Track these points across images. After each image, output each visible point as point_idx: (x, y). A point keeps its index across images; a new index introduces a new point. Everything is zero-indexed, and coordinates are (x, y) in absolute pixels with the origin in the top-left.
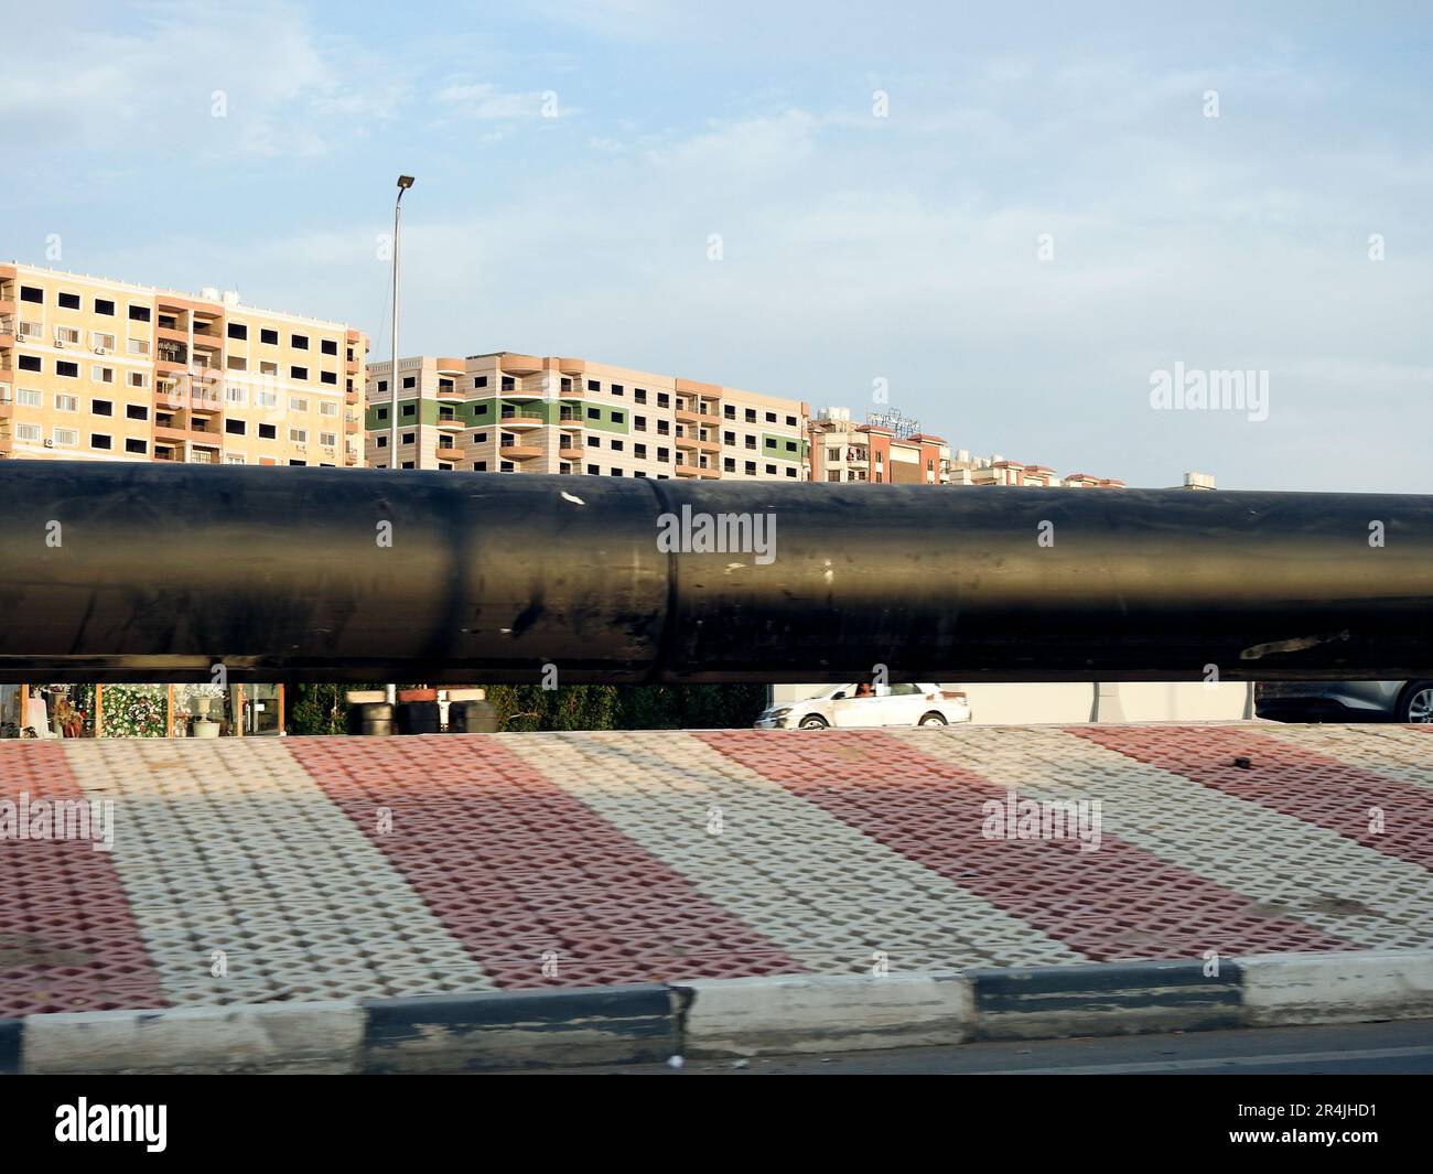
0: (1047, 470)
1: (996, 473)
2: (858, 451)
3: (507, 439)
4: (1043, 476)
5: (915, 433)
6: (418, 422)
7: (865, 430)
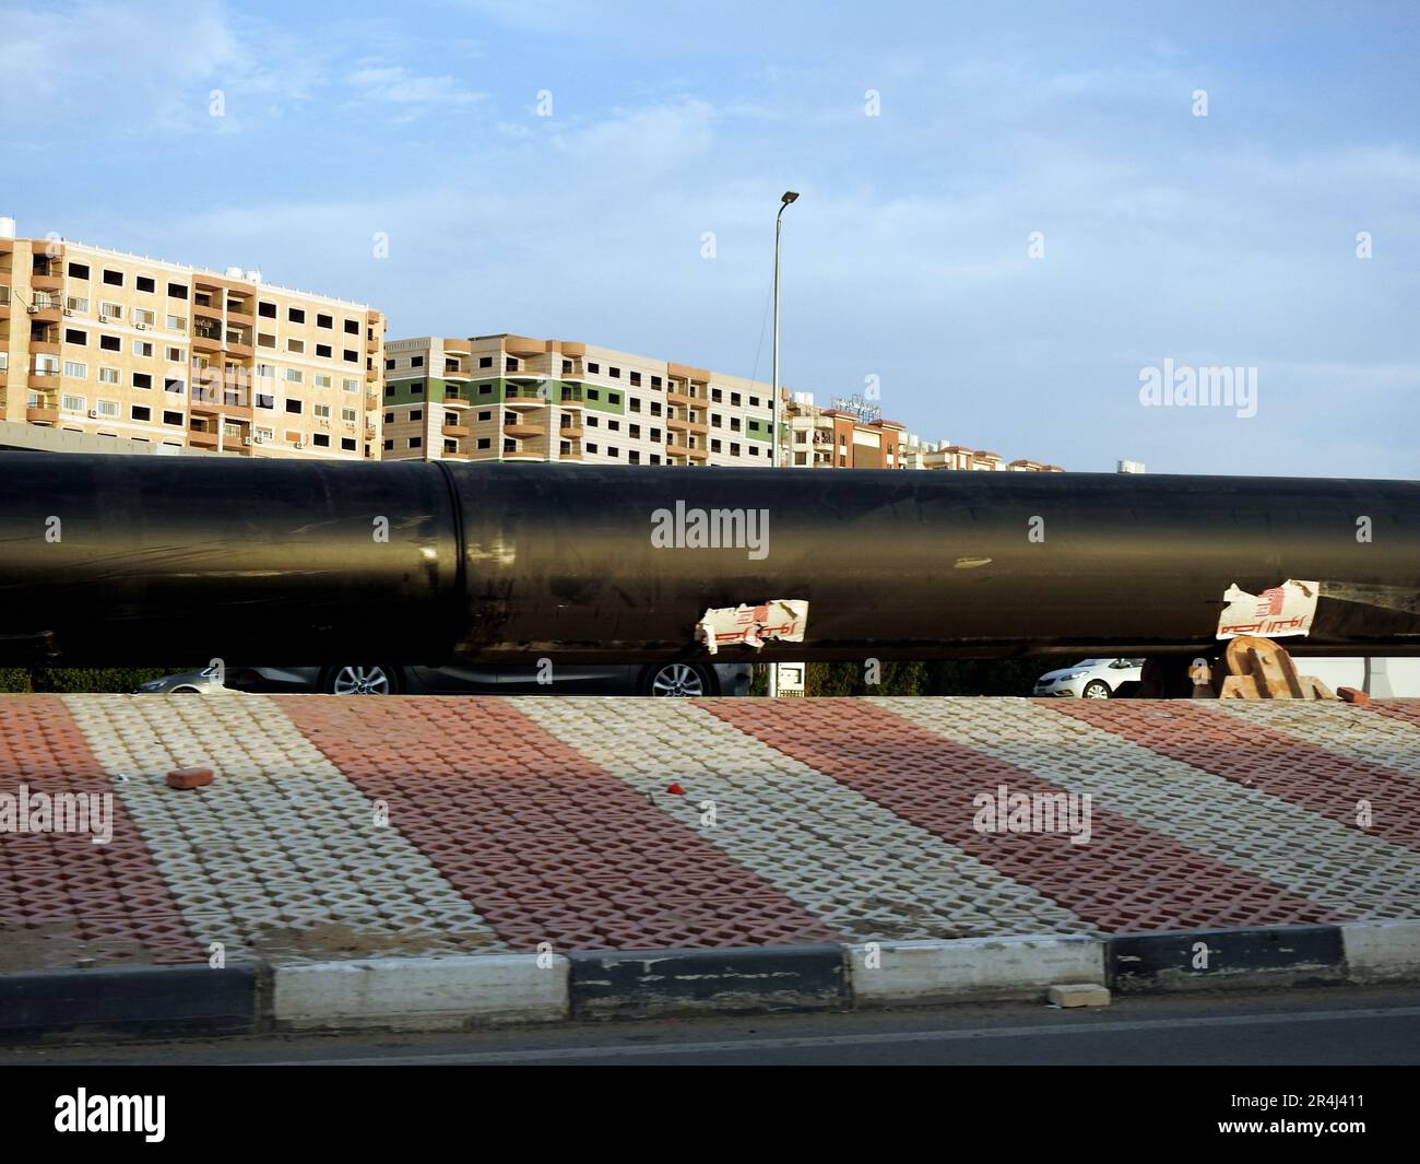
0: (994, 455)
1: (947, 458)
2: (823, 434)
3: (510, 418)
4: (990, 461)
5: (876, 418)
6: (425, 399)
7: (831, 414)
